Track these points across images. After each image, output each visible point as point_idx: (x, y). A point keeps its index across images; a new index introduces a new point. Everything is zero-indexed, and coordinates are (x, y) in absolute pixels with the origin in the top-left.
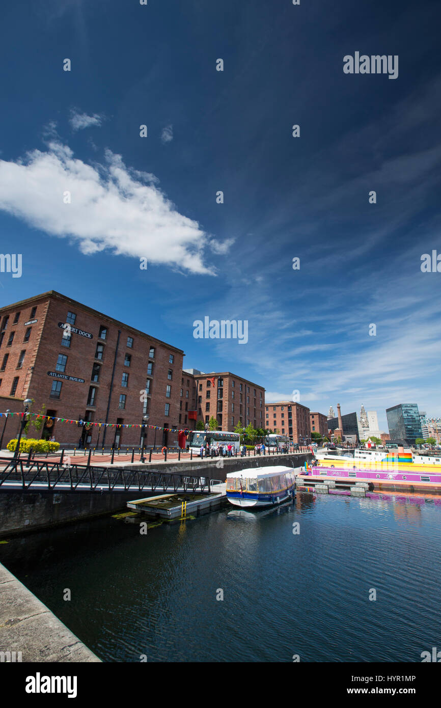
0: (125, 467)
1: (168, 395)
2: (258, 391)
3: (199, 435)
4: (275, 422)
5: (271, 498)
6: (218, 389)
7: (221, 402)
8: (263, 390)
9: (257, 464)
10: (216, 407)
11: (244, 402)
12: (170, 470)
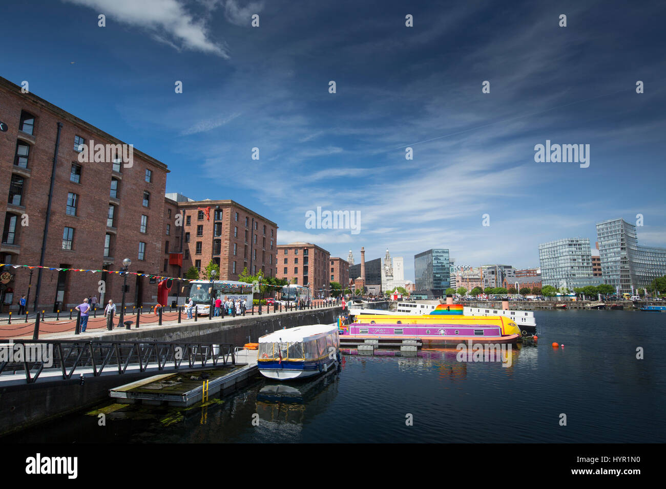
0: (103, 337)
1: (143, 230)
2: (269, 227)
3: (201, 286)
4: (286, 269)
5: (318, 365)
6: (215, 223)
7: (219, 241)
8: (275, 226)
9: (280, 323)
10: (211, 249)
11: (250, 241)
12: (171, 337)
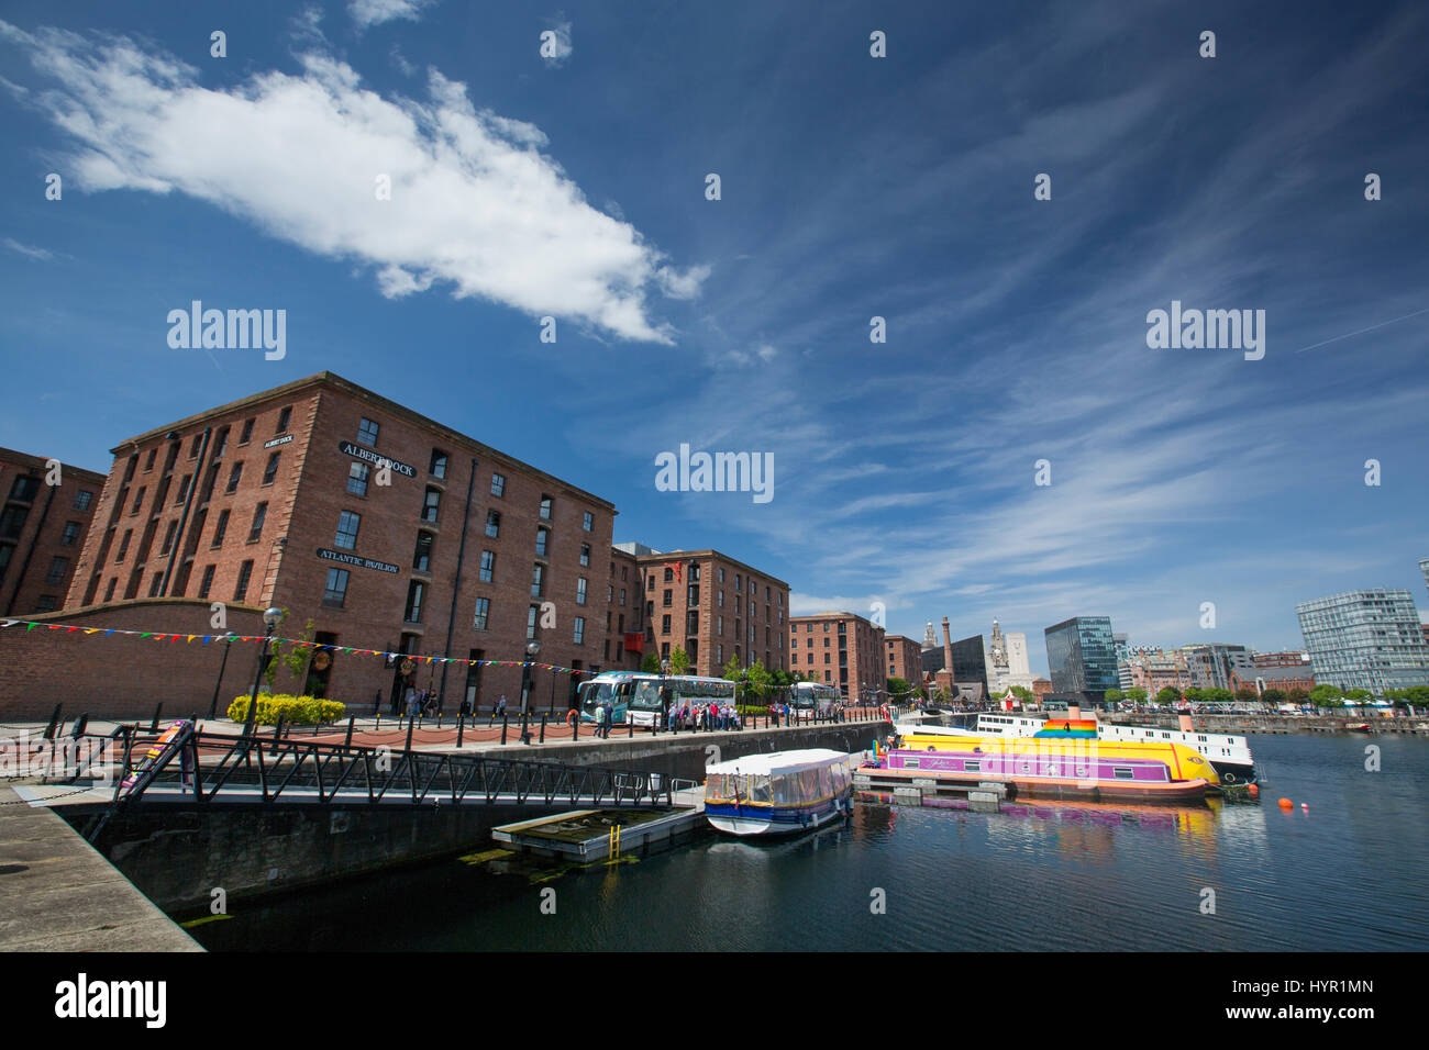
0: (488, 753)
1: (580, 599)
2: (775, 589)
3: (647, 683)
4: (810, 656)
5: (800, 815)
6: (689, 587)
7: (695, 613)
8: (785, 588)
9: (772, 745)
10: (684, 626)
11: (744, 612)
12: (585, 759)
